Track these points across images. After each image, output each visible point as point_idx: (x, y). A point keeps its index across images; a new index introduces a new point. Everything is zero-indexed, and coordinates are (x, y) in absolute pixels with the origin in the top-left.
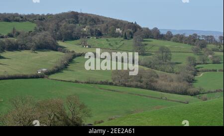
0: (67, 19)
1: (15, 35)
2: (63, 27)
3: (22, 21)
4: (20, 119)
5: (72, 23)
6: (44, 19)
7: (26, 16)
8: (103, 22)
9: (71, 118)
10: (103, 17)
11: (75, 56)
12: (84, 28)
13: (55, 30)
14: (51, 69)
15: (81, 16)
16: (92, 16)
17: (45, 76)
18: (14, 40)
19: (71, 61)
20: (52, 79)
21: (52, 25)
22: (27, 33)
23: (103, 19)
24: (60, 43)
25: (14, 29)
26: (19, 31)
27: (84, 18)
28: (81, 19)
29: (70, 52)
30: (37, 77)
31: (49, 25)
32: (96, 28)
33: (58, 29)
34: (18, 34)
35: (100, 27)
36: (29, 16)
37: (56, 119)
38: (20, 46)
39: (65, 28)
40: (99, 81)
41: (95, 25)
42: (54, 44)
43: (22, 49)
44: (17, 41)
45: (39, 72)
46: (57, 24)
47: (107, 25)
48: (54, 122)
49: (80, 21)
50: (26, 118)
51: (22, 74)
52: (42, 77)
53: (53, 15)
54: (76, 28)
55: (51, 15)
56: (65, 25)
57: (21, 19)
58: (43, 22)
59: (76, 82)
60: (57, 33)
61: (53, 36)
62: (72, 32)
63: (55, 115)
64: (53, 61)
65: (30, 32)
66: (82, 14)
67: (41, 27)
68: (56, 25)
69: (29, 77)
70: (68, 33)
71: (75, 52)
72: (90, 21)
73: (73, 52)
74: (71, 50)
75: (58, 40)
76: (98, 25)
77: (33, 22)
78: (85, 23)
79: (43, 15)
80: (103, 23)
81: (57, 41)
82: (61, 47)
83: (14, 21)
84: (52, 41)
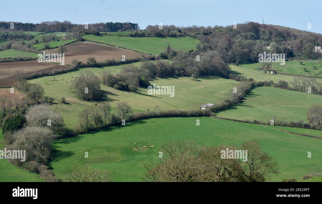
0: (243, 34)
1: (170, 55)
2: (237, 44)
3: (180, 36)
4: (177, 174)
5: (250, 39)
6: (211, 33)
7: (185, 29)
8: (295, 37)
9: (248, 174)
10: (296, 30)
11: (254, 86)
12: (268, 45)
13: (226, 49)
14: (220, 103)
15: (263, 29)
16: (279, 29)
17: (212, 113)
18: (169, 63)
19: (248, 93)
20: (221, 118)
21: (222, 42)
22: (187, 53)
23: (296, 33)
24: (233, 67)
25: (169, 48)
26: (176, 50)
27: (267, 32)
28: (264, 32)
29: (246, 80)
30: (200, 115)
31: (218, 42)
32: (285, 46)
33: (230, 47)
34: (175, 54)
35: (290, 44)
36: (190, 29)
37: (227, 176)
38: (177, 72)
39: (240, 46)
40: (289, 121)
41: (284, 42)
42: (224, 69)
43: (179, 75)
44: (173, 64)
45: (203, 109)
46: (229, 40)
47: (301, 42)
48: (225, 179)
49: (262, 37)
50: (185, 173)
51: (179, 110)
52: (207, 115)
53: (223, 28)
54: (256, 46)
55: (220, 27)
56: (240, 42)
57: (178, 34)
58: (209, 37)
59: (256, 122)
60: (229, 53)
61: (223, 58)
62: (251, 51)
63: (226, 169)
64: (222, 92)
65: (191, 51)
66: (265, 26)
67: (206, 44)
68: (227, 42)
69: (189, 114)
70: (245, 52)
71: (255, 80)
72: (276, 36)
73: (251, 80)
74: (248, 78)
75: (229, 62)
76: (288, 42)
77: (195, 37)
78: (270, 39)
79: (210, 28)
80: (295, 39)
81: (228, 65)
82: (234, 72)
83: (170, 36)
84: (222, 64)
